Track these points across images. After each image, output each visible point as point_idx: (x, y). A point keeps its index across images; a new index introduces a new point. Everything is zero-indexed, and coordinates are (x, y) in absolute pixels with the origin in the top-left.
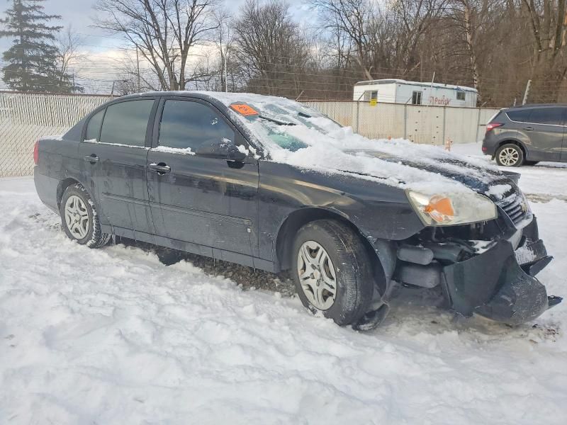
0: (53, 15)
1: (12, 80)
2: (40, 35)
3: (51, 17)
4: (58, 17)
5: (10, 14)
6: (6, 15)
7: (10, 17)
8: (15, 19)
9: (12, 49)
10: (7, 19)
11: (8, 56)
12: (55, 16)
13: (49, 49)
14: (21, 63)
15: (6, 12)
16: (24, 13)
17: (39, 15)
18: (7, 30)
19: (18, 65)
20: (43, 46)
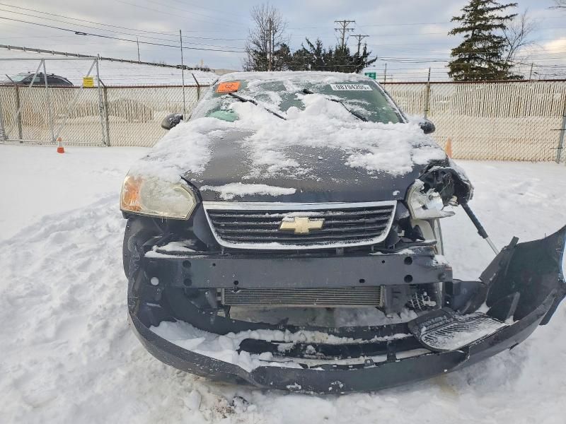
0: (508, 3)
1: (455, 74)
2: (490, 27)
3: (507, 6)
4: (514, 5)
5: (466, 11)
6: (463, 13)
7: (467, 14)
8: (471, 15)
9: (463, 45)
10: (463, 16)
11: (456, 51)
12: (511, 5)
13: (495, 40)
14: (467, 57)
15: (464, 9)
16: (480, 7)
17: (494, 6)
18: (462, 27)
19: (465, 59)
20: (489, 38)
